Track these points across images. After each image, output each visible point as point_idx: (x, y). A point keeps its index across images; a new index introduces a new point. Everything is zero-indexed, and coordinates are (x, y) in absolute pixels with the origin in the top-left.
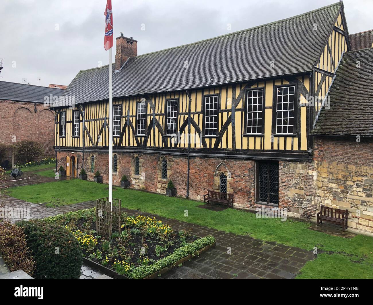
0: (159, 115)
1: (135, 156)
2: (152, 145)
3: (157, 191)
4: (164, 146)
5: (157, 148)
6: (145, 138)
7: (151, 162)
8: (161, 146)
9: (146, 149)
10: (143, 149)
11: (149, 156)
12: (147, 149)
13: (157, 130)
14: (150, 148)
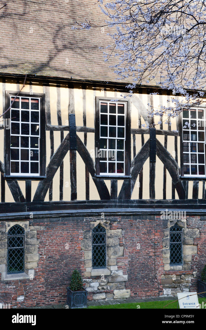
0: (167, 134)
1: (94, 225)
2: (146, 196)
3: (165, 293)
4: (177, 197)
5: (159, 202)
6: (127, 183)
7: (144, 234)
8: (169, 197)
9: (127, 207)
10: (121, 207)
11: (139, 222)
12: (132, 207)
13: (159, 164)
14: (141, 203)
